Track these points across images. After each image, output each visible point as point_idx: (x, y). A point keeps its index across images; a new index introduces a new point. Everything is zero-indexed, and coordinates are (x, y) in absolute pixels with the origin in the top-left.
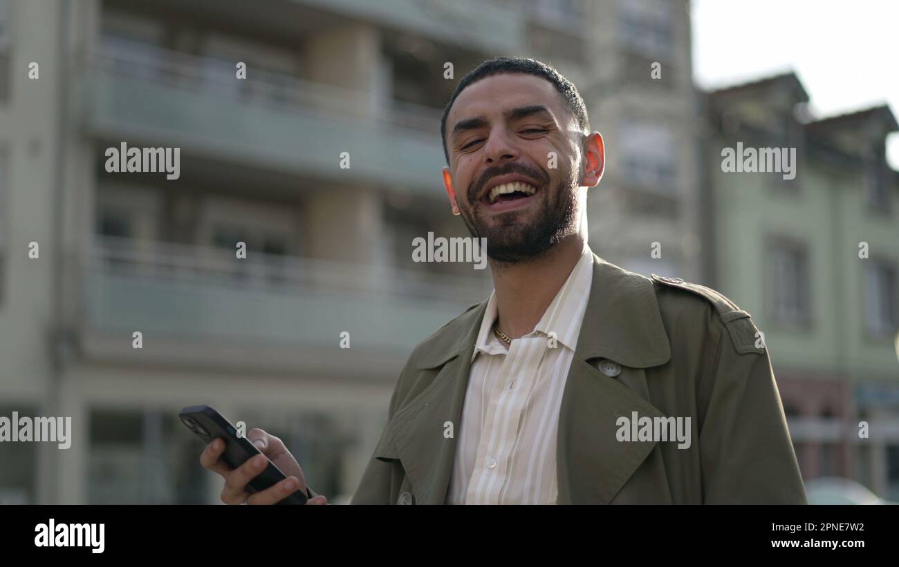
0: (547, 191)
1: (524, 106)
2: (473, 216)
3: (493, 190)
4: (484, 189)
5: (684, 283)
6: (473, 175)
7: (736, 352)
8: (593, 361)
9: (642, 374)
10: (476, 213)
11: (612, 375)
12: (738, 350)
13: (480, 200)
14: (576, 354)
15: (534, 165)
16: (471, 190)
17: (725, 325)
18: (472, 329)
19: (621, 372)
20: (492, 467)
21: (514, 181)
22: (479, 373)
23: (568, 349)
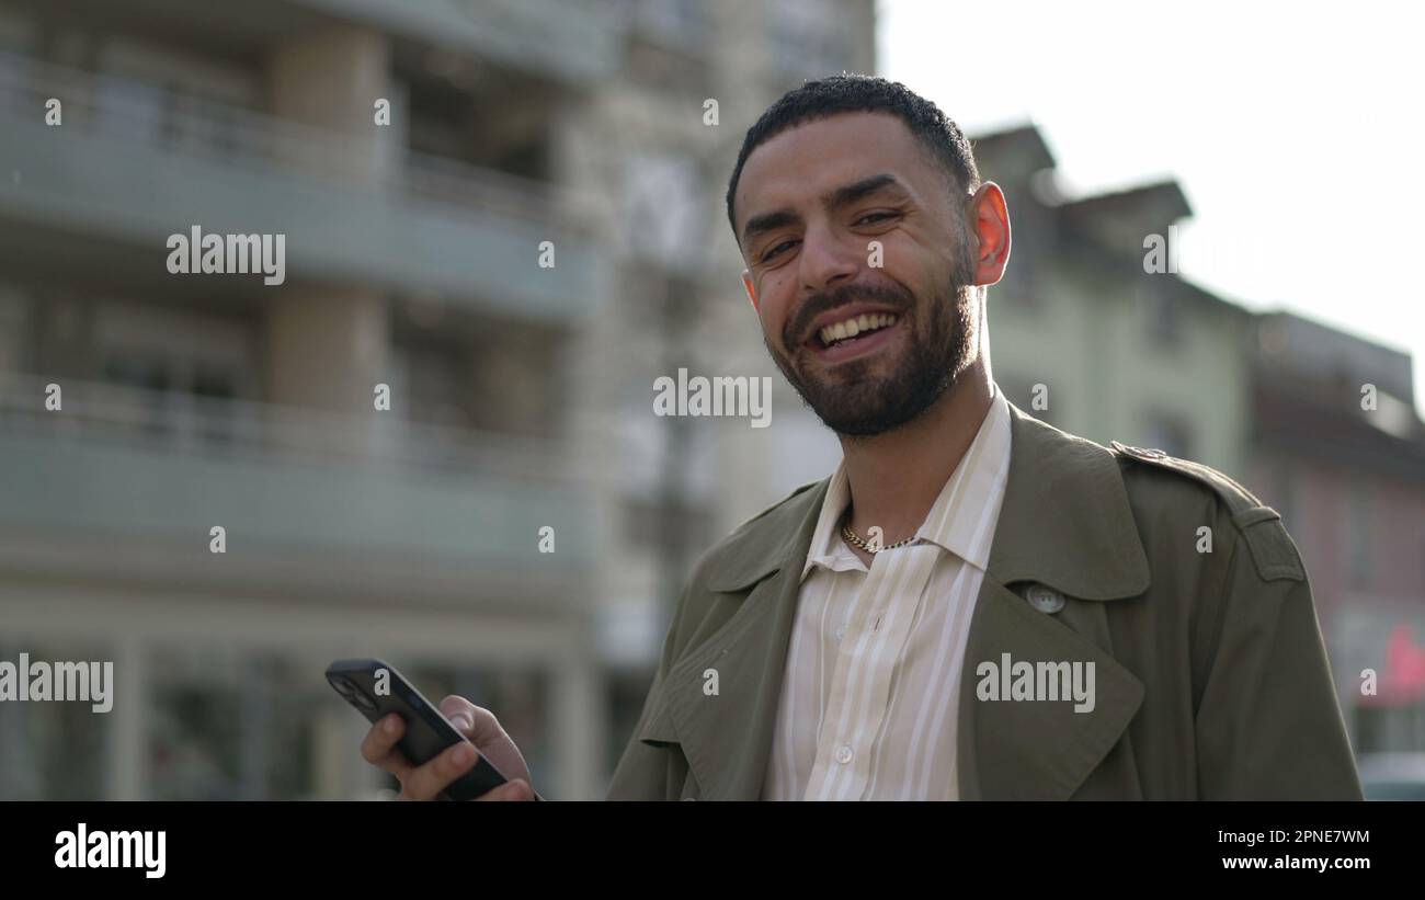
0: (913, 317)
1: (855, 182)
2: (797, 371)
3: (824, 331)
4: (809, 330)
5: (1168, 458)
6: (788, 307)
7: (1259, 575)
8: (1018, 587)
9: (1101, 611)
10: (801, 366)
11: (1050, 611)
12: (1263, 574)
13: (806, 344)
14: (989, 574)
15: (885, 280)
16: (788, 329)
17: (1240, 531)
18: (801, 528)
19: (1065, 606)
20: (845, 761)
21: (855, 316)
22: (813, 602)
23: (973, 566)
